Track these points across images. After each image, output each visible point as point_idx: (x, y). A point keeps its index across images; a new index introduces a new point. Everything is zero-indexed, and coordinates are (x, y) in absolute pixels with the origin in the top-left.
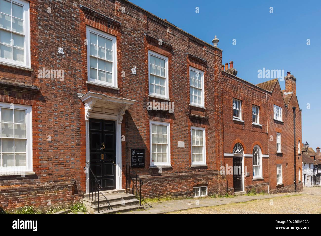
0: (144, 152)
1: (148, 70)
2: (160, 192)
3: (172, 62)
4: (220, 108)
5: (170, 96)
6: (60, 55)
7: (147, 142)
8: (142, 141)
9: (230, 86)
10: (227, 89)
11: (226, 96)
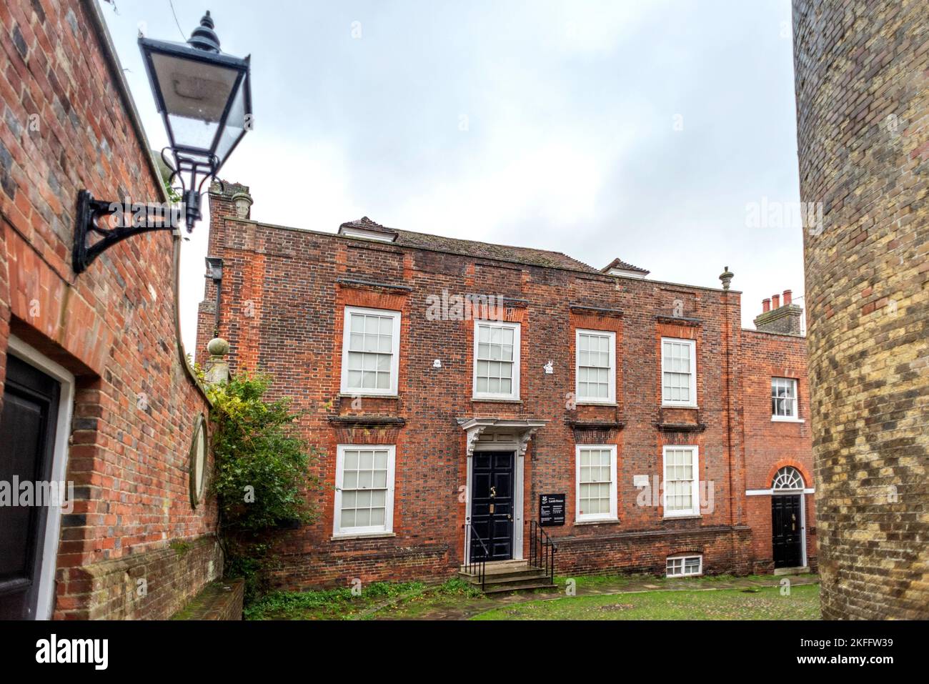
0: (564, 499)
1: (575, 362)
2: (595, 565)
3: (624, 339)
4: (735, 402)
5: (618, 398)
6: (436, 369)
7: (570, 481)
8: (560, 481)
9: (763, 356)
10: (756, 363)
11: (752, 377)
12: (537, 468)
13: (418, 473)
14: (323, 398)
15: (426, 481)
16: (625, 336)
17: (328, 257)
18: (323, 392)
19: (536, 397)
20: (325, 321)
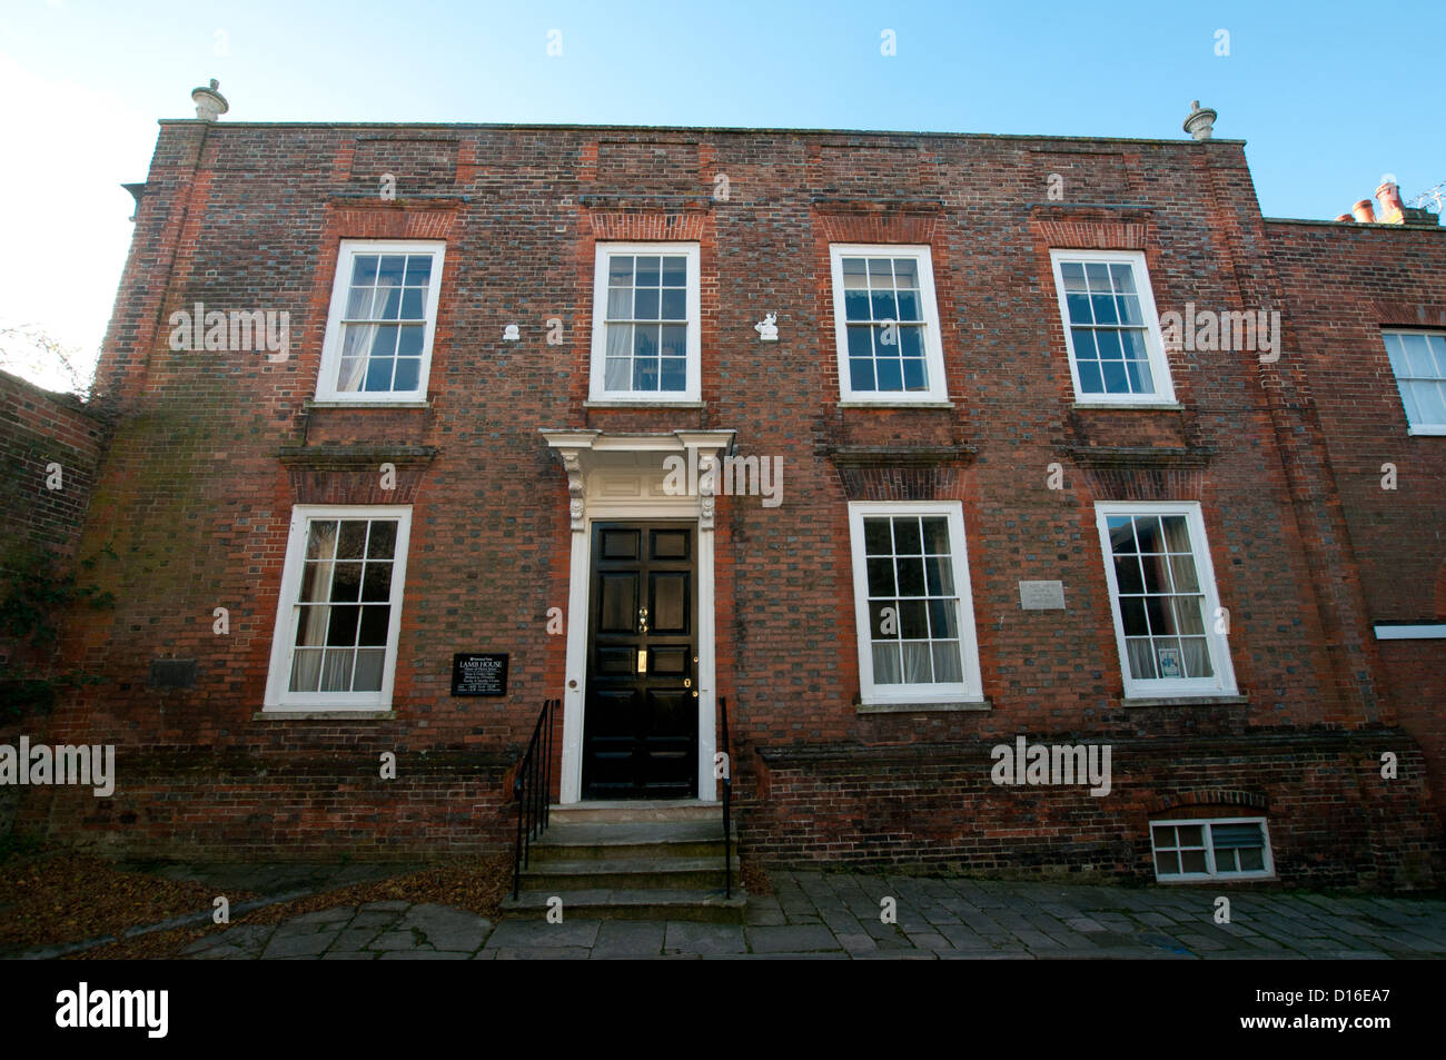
1: (832, 313)
3: (950, 259)
4: (1287, 389)
5: (952, 389)
6: (510, 344)
7: (836, 595)
8: (811, 594)
9: (1339, 277)
10: (1326, 293)
11: (1321, 328)
12: (749, 560)
13: (456, 569)
14: (276, 412)
15: (474, 589)
16: (953, 252)
17: (321, 162)
18: (277, 400)
19: (739, 393)
20: (298, 268)
